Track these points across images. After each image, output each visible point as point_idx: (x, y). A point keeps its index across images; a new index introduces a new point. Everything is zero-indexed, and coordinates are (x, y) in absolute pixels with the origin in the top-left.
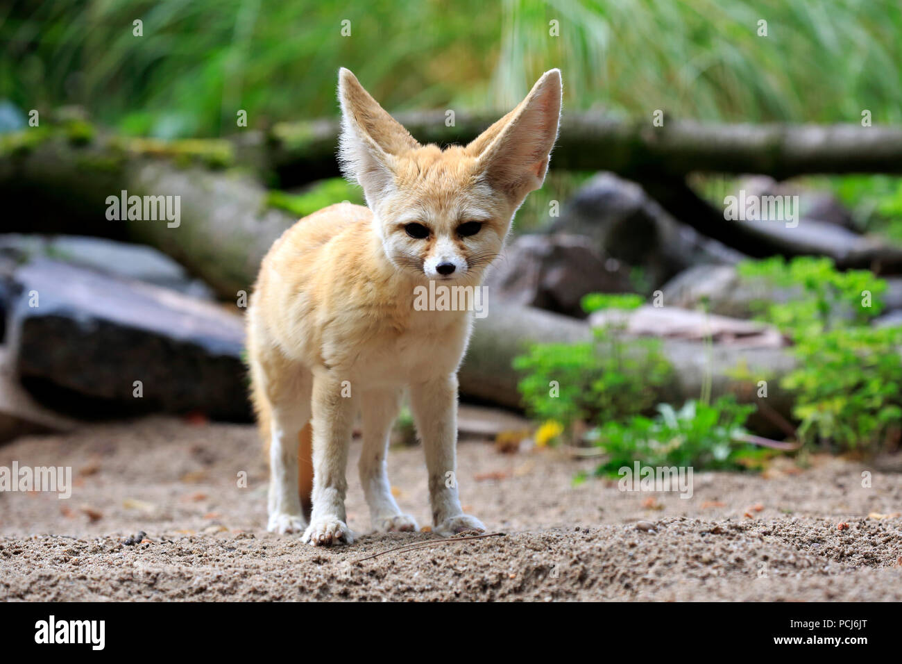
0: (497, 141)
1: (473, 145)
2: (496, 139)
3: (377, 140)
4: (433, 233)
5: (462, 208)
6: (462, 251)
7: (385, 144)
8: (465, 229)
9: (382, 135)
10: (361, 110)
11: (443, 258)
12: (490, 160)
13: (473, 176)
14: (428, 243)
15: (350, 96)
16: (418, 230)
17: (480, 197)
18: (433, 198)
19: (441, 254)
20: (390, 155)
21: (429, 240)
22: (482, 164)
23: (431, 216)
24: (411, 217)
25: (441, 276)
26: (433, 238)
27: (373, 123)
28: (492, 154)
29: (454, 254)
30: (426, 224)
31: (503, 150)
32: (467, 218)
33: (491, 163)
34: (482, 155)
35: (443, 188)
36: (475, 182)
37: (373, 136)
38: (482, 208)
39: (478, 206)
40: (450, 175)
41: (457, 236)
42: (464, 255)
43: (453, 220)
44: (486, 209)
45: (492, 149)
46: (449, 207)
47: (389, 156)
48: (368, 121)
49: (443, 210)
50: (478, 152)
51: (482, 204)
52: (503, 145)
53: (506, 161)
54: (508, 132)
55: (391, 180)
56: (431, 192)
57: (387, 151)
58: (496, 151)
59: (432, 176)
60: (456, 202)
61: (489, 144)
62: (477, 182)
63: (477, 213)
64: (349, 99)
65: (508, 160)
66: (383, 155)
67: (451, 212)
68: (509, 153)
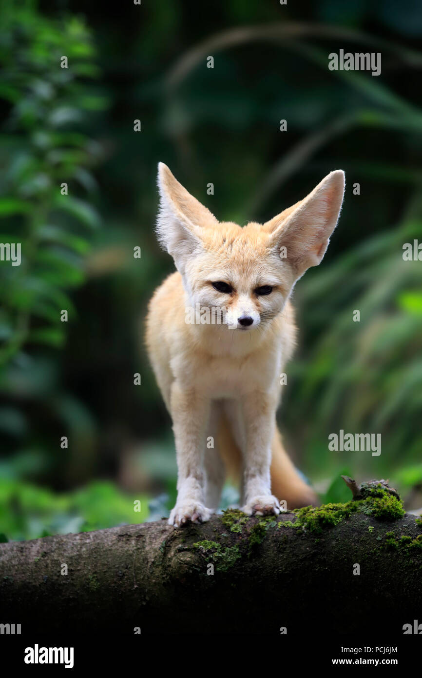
0: (287, 222)
1: (269, 224)
2: (285, 220)
3: (188, 216)
4: (235, 291)
5: (260, 273)
6: (258, 308)
7: (195, 219)
8: (261, 290)
9: (192, 212)
10: (176, 194)
11: (244, 312)
12: (281, 236)
13: (267, 249)
14: (231, 299)
15: (167, 182)
16: (224, 287)
17: (273, 266)
18: (238, 264)
19: (242, 309)
20: (198, 226)
21: (231, 296)
22: (274, 239)
23: (236, 278)
24: (219, 276)
25: (241, 326)
26: (236, 295)
27: (186, 204)
28: (282, 231)
29: (252, 310)
30: (230, 283)
31: (292, 229)
32: (264, 283)
33: (281, 239)
34: (274, 233)
35: (246, 256)
36: (269, 252)
37: (185, 213)
38: (275, 275)
39: (272, 273)
40: (252, 246)
41: (254, 295)
42: (259, 311)
43: (252, 283)
44: (277, 276)
45: (283, 227)
46: (251, 272)
47: (197, 228)
48: (182, 202)
49: (245, 274)
50: (272, 230)
51: (275, 272)
52: (292, 224)
53: (293, 238)
54: (296, 215)
55: (200, 245)
56: (236, 258)
57: (195, 224)
58: (285, 230)
59: (237, 246)
60: (256, 269)
61: (281, 224)
62: (271, 253)
63: (271, 279)
64: (167, 185)
65: (295, 238)
66: (192, 227)
67: (252, 276)
68: (295, 232)
